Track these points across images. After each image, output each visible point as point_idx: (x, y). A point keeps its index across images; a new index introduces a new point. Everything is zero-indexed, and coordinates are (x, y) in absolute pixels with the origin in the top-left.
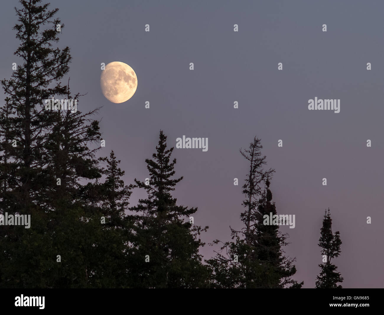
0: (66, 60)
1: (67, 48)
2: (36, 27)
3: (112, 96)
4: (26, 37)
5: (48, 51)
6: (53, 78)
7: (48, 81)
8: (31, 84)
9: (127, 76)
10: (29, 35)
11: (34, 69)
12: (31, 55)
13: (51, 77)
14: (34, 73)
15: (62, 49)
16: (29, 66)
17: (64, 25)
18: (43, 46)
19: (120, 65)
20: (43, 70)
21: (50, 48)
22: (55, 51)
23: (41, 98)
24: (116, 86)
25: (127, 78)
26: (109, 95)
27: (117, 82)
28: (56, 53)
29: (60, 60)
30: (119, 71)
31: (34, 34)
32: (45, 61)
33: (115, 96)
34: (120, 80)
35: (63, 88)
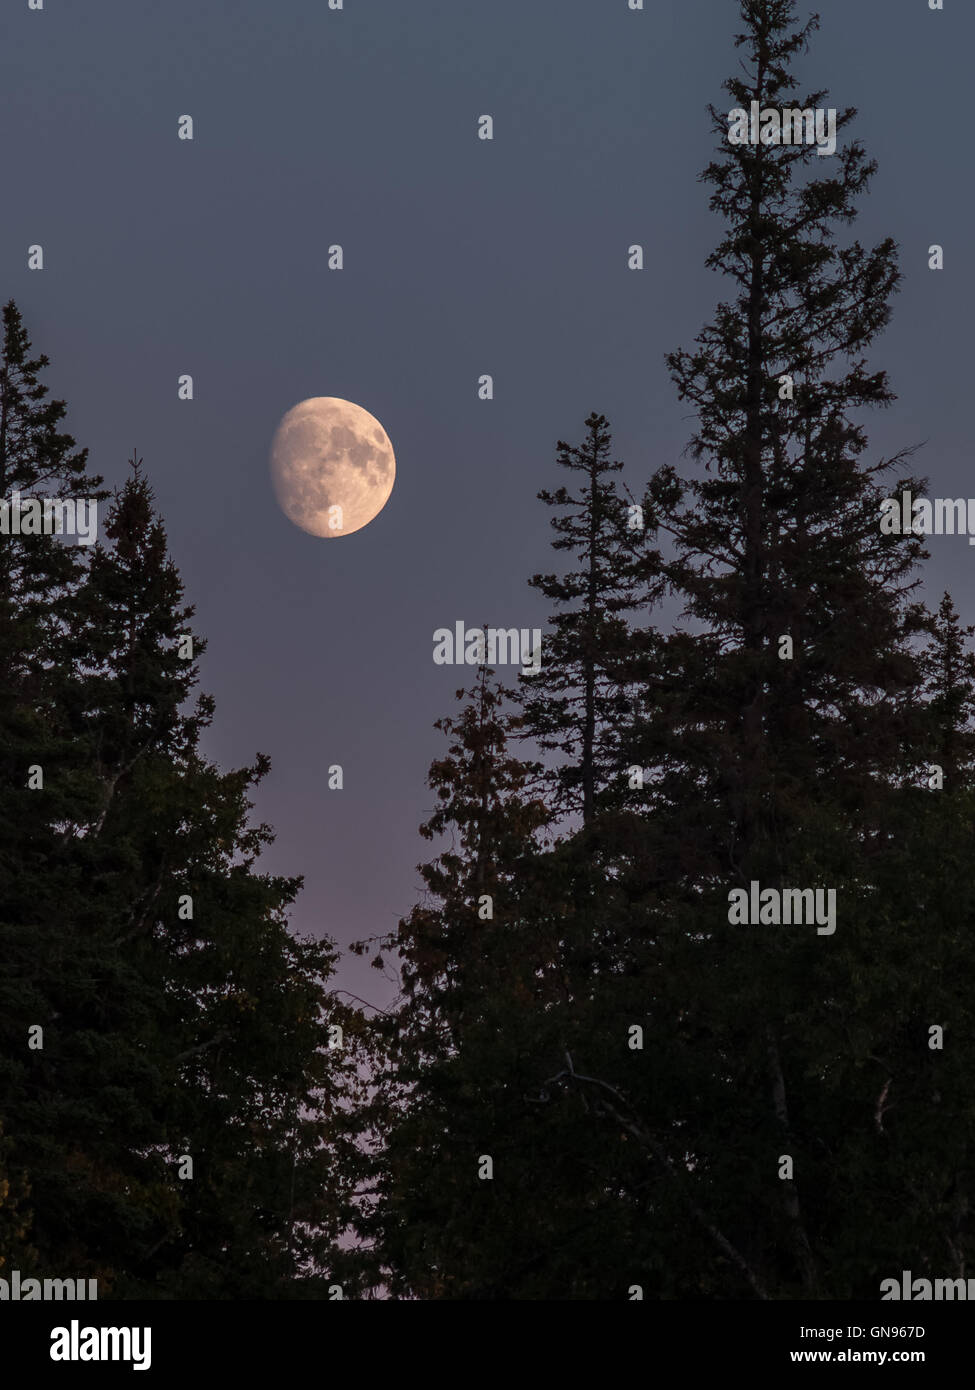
0: (882, 282)
1: (889, 242)
2: (781, 173)
3: (310, 516)
4: (745, 204)
5: (822, 254)
6: (838, 345)
7: (820, 356)
8: (763, 368)
9: (359, 445)
10: (757, 199)
11: (773, 313)
12: (766, 267)
13: (832, 342)
14: (774, 330)
15: (870, 245)
16: (755, 306)
17: (876, 165)
18: (804, 236)
19: (335, 410)
20: (803, 319)
21: (827, 242)
22: (849, 252)
23: (796, 414)
24: (323, 481)
25: (361, 454)
26: (298, 509)
27: (329, 465)
28: (849, 260)
29: (862, 284)
30: (334, 429)
31: (774, 196)
32: (808, 289)
33: (320, 513)
34: (337, 459)
35: (873, 378)
